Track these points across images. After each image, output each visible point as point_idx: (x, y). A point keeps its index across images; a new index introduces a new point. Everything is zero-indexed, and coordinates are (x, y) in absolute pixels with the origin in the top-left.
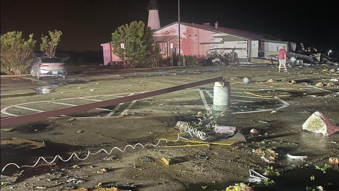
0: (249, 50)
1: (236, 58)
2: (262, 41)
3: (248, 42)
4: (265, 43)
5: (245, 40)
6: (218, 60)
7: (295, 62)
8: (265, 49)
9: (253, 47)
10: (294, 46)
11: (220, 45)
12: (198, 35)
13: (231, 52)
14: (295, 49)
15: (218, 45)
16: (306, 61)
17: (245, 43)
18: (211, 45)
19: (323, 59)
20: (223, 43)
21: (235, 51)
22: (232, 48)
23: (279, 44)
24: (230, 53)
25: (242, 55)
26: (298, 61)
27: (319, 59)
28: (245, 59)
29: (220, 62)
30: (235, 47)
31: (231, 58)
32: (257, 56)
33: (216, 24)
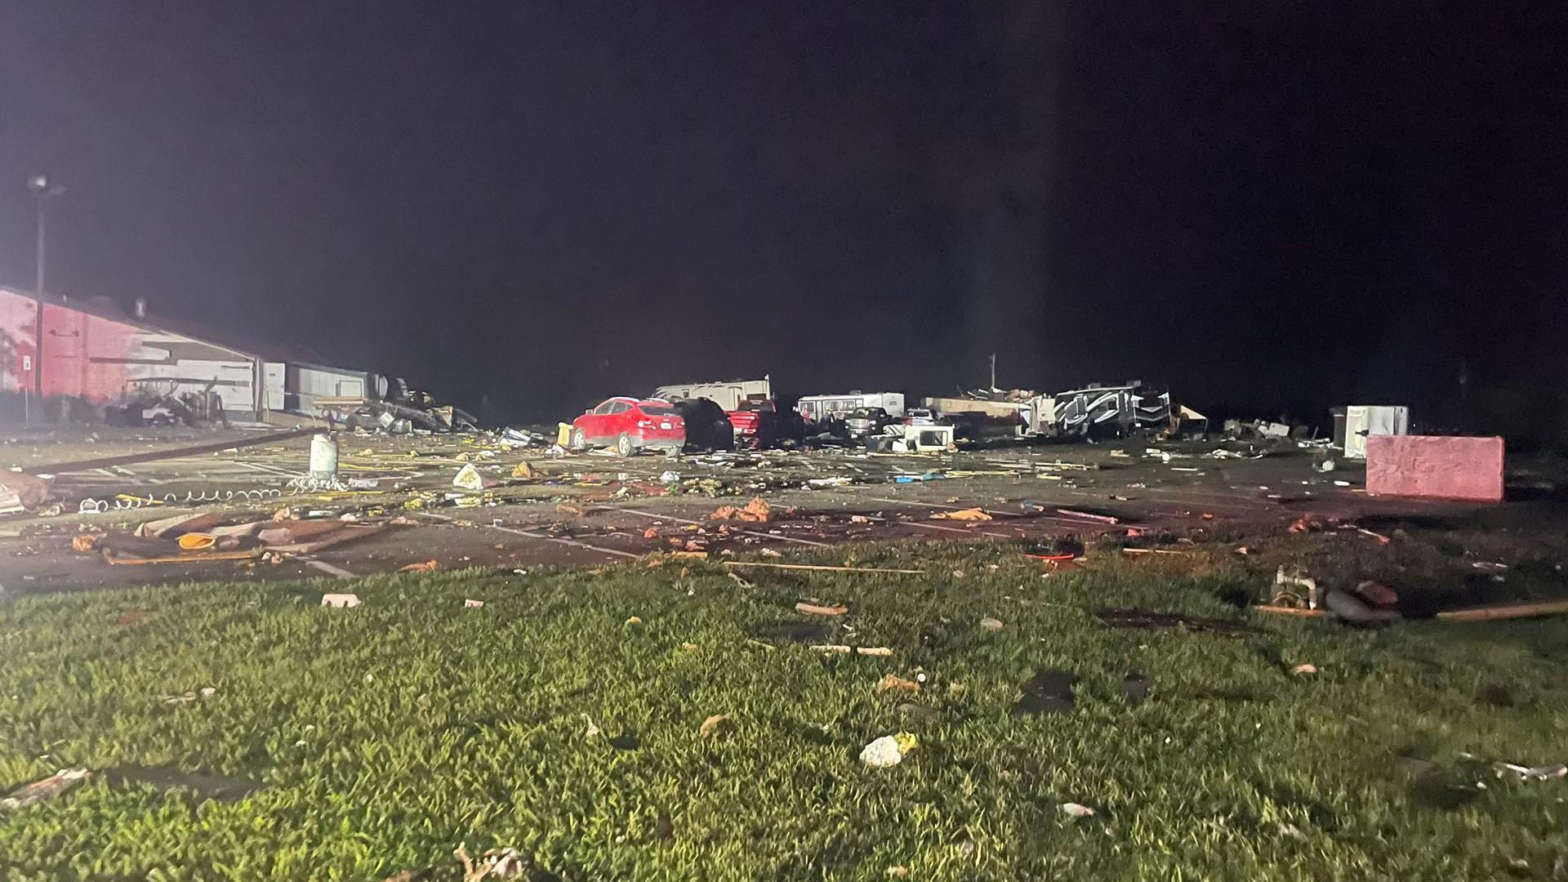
0: (259, 386)
1: (219, 408)
2: (294, 365)
3: (255, 365)
4: (303, 372)
5: (247, 360)
6: (165, 412)
7: (392, 426)
8: (303, 388)
9: (268, 379)
10: (383, 386)
11: (162, 370)
12: (85, 332)
13: (200, 392)
14: (385, 394)
15: (158, 367)
16: (418, 424)
17: (245, 368)
18: (130, 366)
19: (458, 422)
20: (175, 364)
21: (216, 388)
22: (203, 378)
23: (343, 377)
24: (196, 393)
25: (237, 399)
26: (401, 423)
27: (448, 419)
28: (247, 412)
29: (170, 417)
30: (216, 378)
31: (200, 408)
32: (282, 407)
33: (140, 307)
